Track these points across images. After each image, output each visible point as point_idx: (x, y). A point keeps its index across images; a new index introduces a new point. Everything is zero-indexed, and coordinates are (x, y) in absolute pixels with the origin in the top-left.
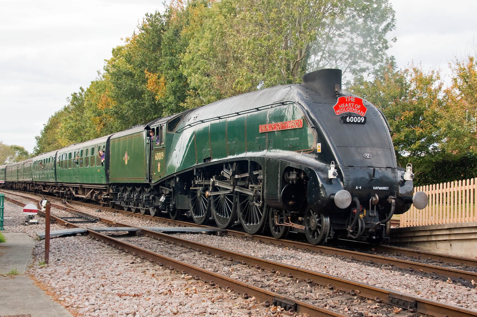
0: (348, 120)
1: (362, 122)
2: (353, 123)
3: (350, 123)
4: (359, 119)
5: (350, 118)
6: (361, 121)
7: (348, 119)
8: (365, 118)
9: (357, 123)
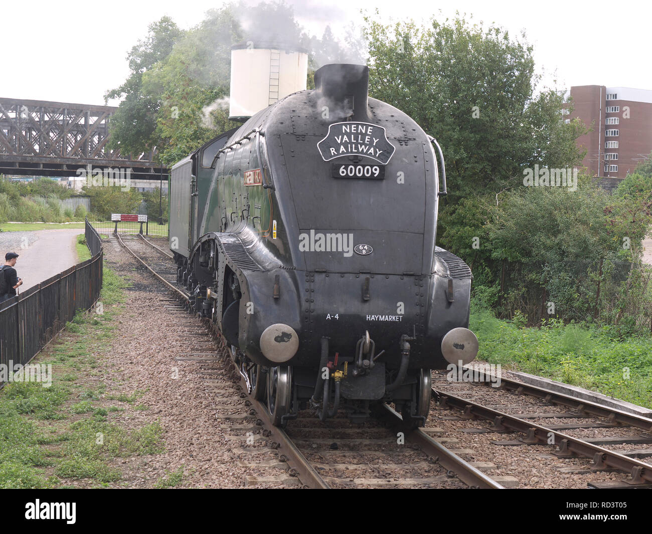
0: (342, 171)
1: (375, 176)
2: (355, 178)
3: (347, 178)
4: (368, 169)
5: (346, 168)
6: (373, 174)
7: (341, 169)
8: (382, 168)
9: (363, 178)
